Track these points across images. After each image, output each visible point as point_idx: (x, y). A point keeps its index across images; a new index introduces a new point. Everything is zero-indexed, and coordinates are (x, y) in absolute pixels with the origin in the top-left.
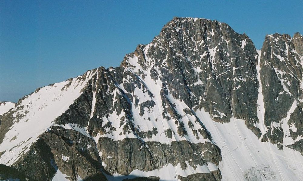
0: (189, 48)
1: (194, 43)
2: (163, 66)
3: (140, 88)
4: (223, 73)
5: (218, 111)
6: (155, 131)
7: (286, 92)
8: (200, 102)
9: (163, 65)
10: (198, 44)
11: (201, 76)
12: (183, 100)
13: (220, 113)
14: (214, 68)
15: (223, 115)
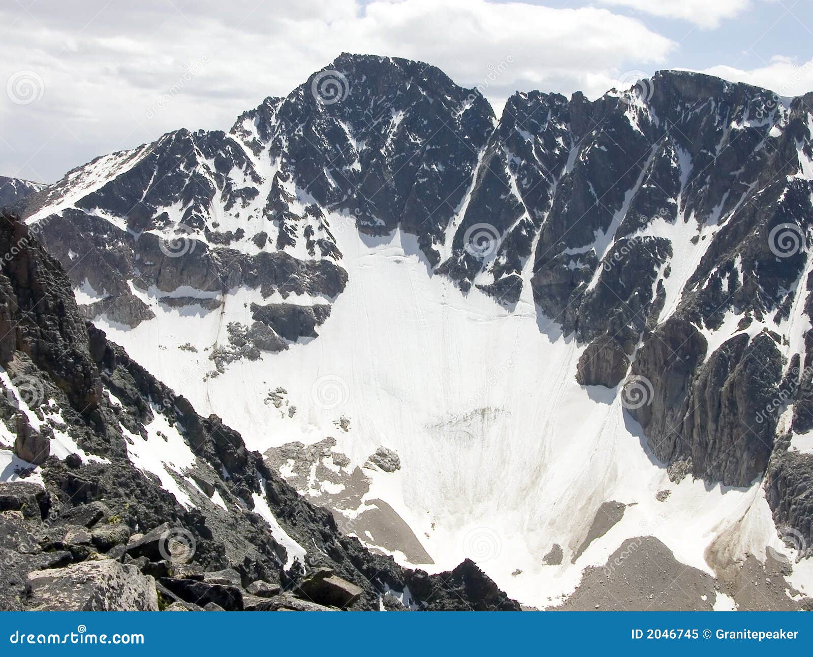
0: (358, 107)
1: (368, 100)
2: (295, 135)
3: (240, 168)
4: (403, 154)
5: (373, 216)
6: (240, 234)
7: (513, 196)
8: (345, 198)
9: (296, 133)
10: (375, 102)
11: (361, 157)
12: (310, 193)
13: (376, 219)
14: (390, 145)
15: (380, 222)
